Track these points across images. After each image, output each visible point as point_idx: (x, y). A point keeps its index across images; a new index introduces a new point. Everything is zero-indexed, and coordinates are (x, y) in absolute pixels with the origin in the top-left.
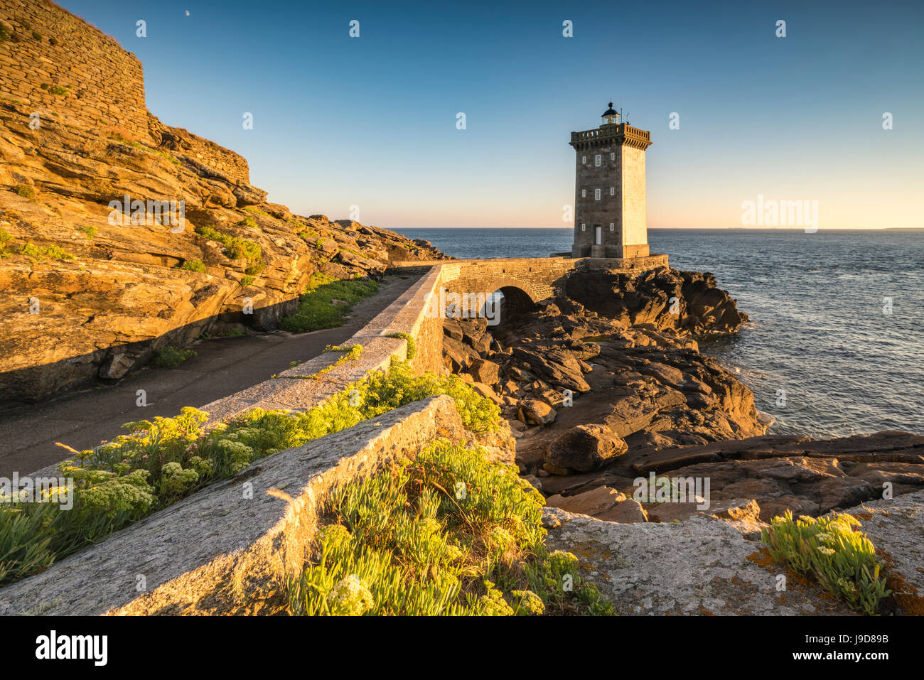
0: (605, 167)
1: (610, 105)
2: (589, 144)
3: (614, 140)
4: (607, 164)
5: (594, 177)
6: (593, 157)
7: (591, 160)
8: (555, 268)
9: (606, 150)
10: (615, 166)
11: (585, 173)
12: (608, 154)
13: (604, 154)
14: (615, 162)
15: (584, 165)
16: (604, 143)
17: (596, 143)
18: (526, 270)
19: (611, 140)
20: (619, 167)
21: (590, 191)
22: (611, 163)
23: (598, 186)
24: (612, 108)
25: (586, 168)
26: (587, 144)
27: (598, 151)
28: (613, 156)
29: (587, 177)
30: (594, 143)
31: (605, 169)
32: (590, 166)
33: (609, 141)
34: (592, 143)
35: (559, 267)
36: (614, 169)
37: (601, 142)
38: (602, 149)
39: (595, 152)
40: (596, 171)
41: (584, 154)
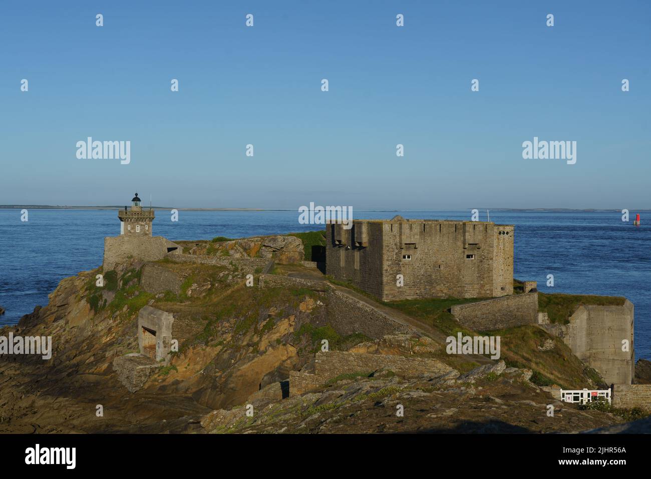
0: (143, 232)
1: (136, 195)
6: (135, 226)
7: (133, 228)
9: (142, 223)
10: (148, 233)
12: (144, 225)
13: (142, 225)
14: (148, 231)
15: (130, 231)
24: (138, 196)
25: (131, 233)
27: (138, 223)
28: (147, 227)
30: (136, 218)
32: (133, 231)
36: (146, 234)
37: (142, 220)
38: (140, 223)
39: (136, 224)
40: (137, 234)
41: (129, 224)
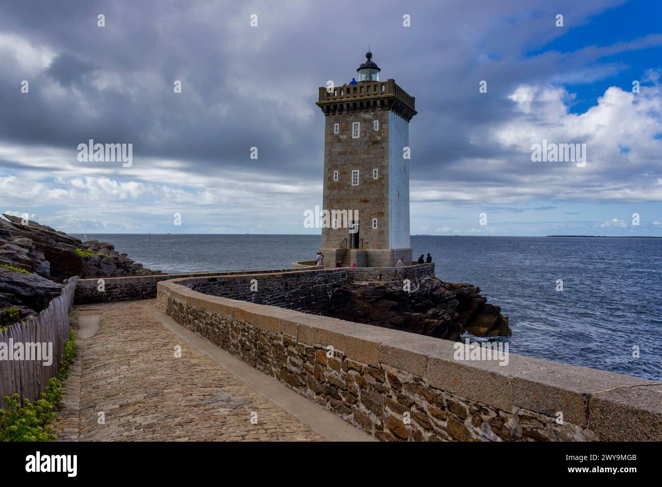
0: (366, 139)
1: (369, 56)
2: (345, 106)
3: (378, 102)
4: (368, 134)
5: (351, 153)
6: (348, 124)
7: (346, 129)
8: (315, 283)
9: (367, 116)
10: (379, 138)
11: (338, 148)
12: (370, 121)
13: (365, 121)
14: (379, 133)
15: (337, 136)
16: (365, 104)
17: (355, 104)
18: (281, 287)
19: (375, 103)
20: (385, 140)
21: (345, 173)
22: (374, 134)
23: (355, 166)
24: (372, 60)
25: (340, 141)
26: (342, 106)
27: (355, 117)
28: (376, 123)
29: (340, 153)
30: (351, 105)
31: (366, 142)
32: (345, 137)
33: (372, 103)
34: (348, 105)
35: (320, 282)
36: (377, 142)
37: (361, 104)
38: (362, 115)
39: (352, 118)
40: (353, 144)
41: (337, 121)
